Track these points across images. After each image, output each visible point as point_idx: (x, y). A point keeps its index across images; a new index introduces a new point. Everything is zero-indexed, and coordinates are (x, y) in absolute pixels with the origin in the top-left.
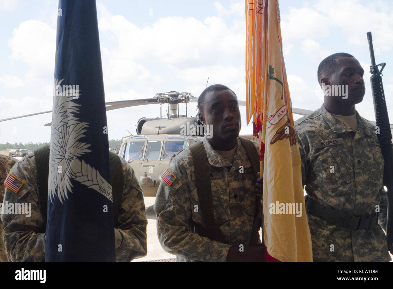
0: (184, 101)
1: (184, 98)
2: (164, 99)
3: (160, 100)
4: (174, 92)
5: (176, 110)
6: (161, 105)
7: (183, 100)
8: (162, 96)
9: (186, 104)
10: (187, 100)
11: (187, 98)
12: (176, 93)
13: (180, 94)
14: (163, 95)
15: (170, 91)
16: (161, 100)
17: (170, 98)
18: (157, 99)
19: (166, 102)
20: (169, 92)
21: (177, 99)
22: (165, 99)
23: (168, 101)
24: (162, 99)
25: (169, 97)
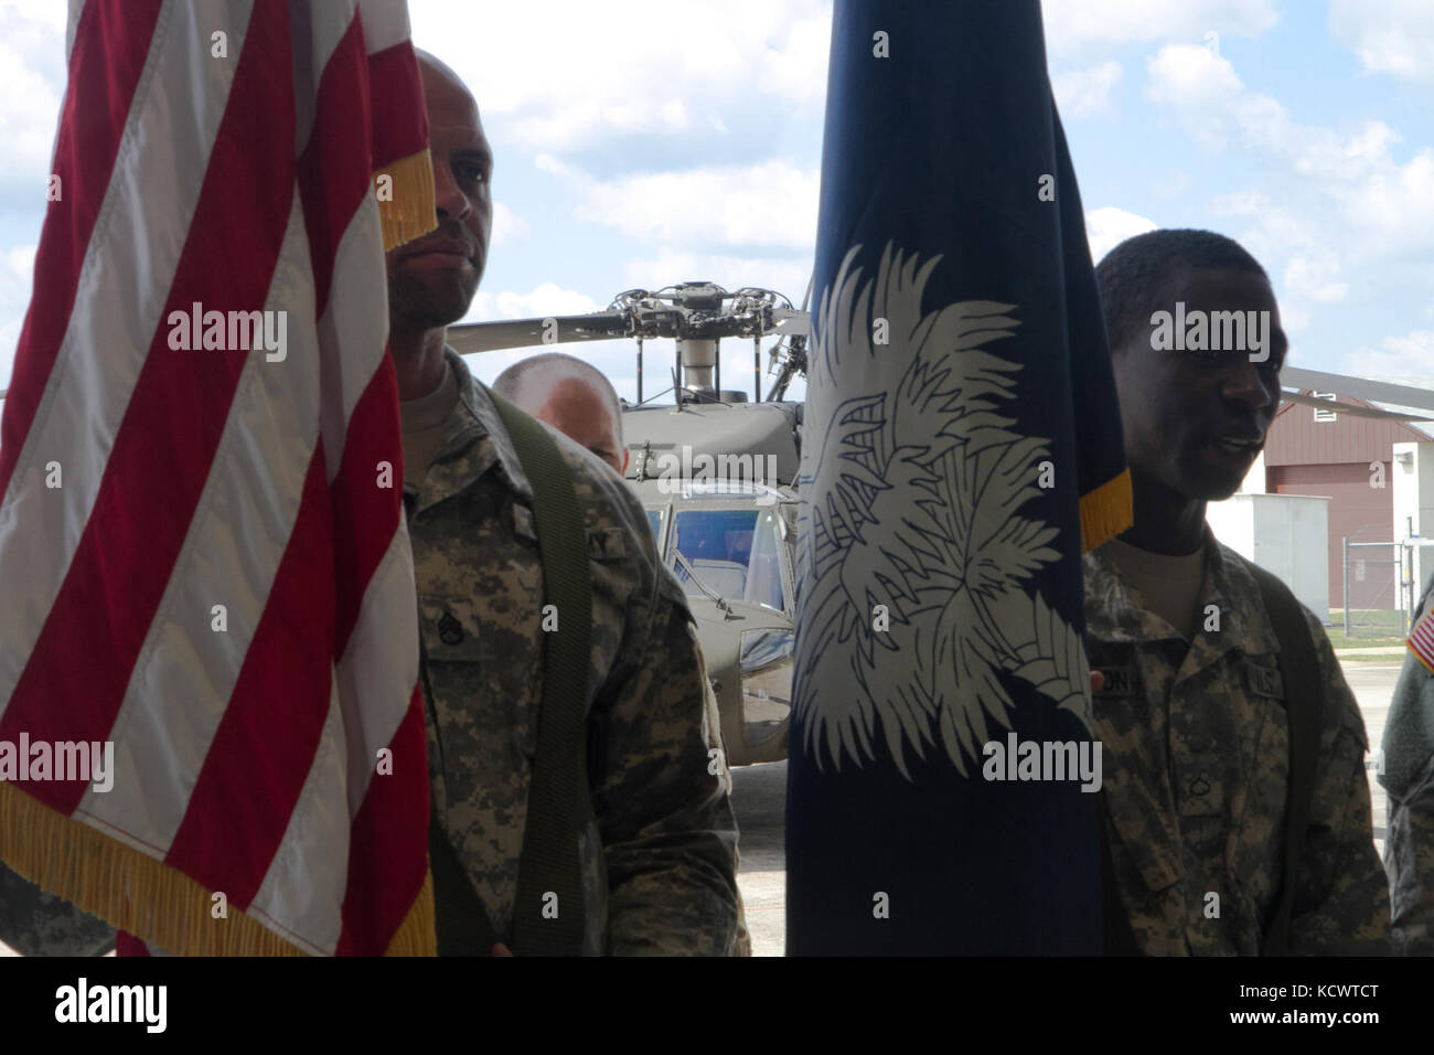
0: (746, 330)
1: (748, 315)
2: (659, 317)
3: (638, 323)
4: (701, 285)
5: (710, 367)
6: (640, 343)
7: (744, 322)
8: (645, 305)
9: (757, 342)
10: (763, 325)
11: (762, 314)
12: (713, 292)
13: (732, 296)
14: (651, 301)
15: (681, 283)
16: (643, 322)
17: (686, 312)
18: (628, 319)
19: (667, 332)
20: (679, 288)
21: (718, 319)
22: (662, 317)
23: (674, 327)
24: (646, 316)
25: (676, 308)
